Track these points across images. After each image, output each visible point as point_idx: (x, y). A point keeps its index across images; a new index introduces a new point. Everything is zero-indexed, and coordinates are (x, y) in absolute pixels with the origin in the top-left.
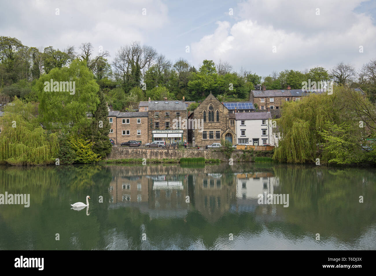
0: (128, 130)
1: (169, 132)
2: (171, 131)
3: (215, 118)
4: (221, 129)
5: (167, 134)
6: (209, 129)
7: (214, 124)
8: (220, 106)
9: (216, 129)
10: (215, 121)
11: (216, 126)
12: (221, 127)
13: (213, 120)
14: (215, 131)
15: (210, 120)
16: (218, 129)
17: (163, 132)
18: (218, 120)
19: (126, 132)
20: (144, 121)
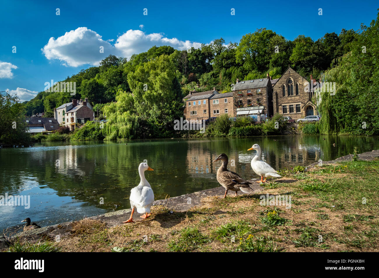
0: (217, 109)
1: (251, 109)
2: (253, 108)
3: (294, 91)
4: (302, 102)
5: (249, 110)
6: (288, 103)
7: (294, 97)
8: (299, 78)
9: (296, 102)
10: (295, 95)
11: (296, 99)
12: (301, 100)
13: (292, 94)
14: (294, 104)
15: (289, 95)
16: (298, 102)
17: (246, 109)
18: (297, 93)
19: (216, 112)
20: (230, 100)
